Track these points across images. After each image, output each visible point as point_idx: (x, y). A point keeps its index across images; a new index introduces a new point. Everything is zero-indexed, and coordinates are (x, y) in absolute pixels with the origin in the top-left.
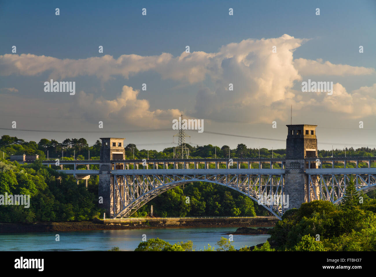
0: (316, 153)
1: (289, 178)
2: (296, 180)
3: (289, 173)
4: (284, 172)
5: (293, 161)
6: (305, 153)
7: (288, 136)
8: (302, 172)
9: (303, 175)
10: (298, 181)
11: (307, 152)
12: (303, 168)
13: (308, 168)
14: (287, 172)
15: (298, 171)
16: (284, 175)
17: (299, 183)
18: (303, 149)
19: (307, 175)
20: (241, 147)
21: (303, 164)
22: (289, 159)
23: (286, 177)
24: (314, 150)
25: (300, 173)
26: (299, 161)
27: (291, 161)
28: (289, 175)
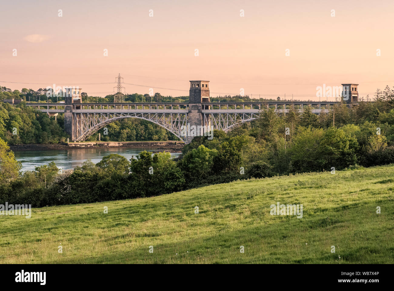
0: (209, 99)
1: (191, 115)
2: (196, 117)
3: (191, 112)
4: (187, 112)
5: (194, 104)
6: (202, 99)
7: (191, 88)
8: (199, 111)
9: (201, 114)
10: (196, 118)
11: (203, 98)
12: (200, 109)
13: (203, 109)
14: (190, 112)
15: (197, 111)
16: (188, 113)
17: (198, 119)
18: (200, 97)
19: (203, 114)
20: (157, 95)
21: (200, 107)
22: (191, 103)
23: (189, 115)
24: (208, 97)
25: (198, 112)
26: (197, 104)
27: (192, 104)
28: (191, 113)
